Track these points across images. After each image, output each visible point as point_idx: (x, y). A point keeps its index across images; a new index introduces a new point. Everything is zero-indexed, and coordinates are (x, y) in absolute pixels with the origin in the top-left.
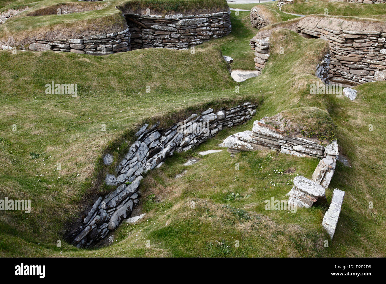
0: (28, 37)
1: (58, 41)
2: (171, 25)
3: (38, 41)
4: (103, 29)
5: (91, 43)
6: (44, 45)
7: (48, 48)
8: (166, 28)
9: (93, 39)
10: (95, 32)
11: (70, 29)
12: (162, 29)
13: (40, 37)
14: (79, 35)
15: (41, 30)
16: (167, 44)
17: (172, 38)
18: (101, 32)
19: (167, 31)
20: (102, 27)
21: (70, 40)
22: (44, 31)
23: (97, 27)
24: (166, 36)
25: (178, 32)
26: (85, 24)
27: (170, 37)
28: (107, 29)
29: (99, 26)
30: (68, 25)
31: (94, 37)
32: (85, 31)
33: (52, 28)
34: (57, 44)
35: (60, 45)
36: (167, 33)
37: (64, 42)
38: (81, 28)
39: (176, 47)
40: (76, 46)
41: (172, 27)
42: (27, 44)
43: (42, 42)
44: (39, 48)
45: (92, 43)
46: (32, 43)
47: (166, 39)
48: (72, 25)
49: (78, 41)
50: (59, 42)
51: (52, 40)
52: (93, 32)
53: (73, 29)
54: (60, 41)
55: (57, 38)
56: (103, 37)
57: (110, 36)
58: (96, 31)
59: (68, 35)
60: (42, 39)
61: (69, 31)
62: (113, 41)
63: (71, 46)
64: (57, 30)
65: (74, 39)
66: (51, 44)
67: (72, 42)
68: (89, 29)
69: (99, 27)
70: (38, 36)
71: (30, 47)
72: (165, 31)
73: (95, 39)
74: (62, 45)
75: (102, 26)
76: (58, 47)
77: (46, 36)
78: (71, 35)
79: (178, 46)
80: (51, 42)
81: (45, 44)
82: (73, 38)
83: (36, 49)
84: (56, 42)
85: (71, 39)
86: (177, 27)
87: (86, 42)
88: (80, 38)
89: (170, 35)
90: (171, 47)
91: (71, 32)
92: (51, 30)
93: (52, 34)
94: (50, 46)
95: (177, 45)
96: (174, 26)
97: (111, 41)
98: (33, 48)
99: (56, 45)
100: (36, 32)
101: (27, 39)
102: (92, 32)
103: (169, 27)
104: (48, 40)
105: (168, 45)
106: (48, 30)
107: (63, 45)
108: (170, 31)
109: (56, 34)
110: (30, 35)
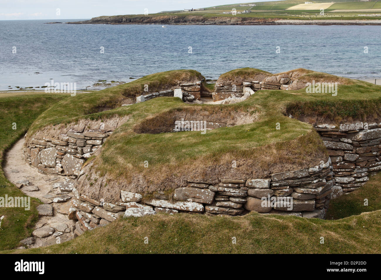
0: (172, 176)
1: (229, 183)
2: (346, 140)
3: (190, 182)
4: (303, 159)
5: (285, 186)
6: (203, 190)
7: (208, 195)
8: (340, 145)
9: (288, 179)
10: (291, 166)
11: (250, 161)
12: (334, 147)
13: (195, 177)
14: (266, 173)
15: (197, 163)
16: (339, 172)
17: (347, 161)
18: (301, 164)
19: (340, 150)
20: (302, 156)
21: (251, 182)
22: (202, 166)
23: (294, 156)
24: (338, 158)
25: (354, 151)
26: (275, 151)
27: (344, 160)
28: (309, 158)
29: (296, 154)
30: (245, 154)
31: (291, 174)
32: (275, 163)
33: (216, 160)
34: (226, 189)
35: (231, 190)
36: (340, 153)
37: (237, 185)
38: (268, 158)
39: (351, 175)
40: (261, 192)
41: (348, 143)
42: (169, 188)
43: (198, 185)
44: (193, 195)
45: (287, 186)
46: (178, 186)
47: (337, 163)
48: (252, 153)
49: (266, 183)
50: (230, 185)
51: (217, 181)
52: (289, 166)
53: (255, 160)
54: (231, 183)
55: (227, 178)
56: (304, 175)
57: (315, 172)
58: (294, 163)
59: (246, 172)
60: (199, 179)
61: (247, 165)
62: (319, 181)
63: (251, 192)
64: (227, 162)
65: (259, 180)
66: (215, 188)
67: (254, 185)
68: (282, 160)
69: (297, 156)
70: (192, 175)
71: (175, 195)
72: (336, 150)
73: (292, 178)
74: (234, 191)
75: (300, 154)
76: (228, 194)
77: (206, 175)
78: (252, 173)
79: (355, 175)
80: (214, 185)
81: (203, 188)
82: (255, 178)
83: (187, 197)
84: (225, 185)
85: (253, 180)
86: (355, 143)
87: (277, 184)
88: (266, 178)
89: (343, 157)
90: (345, 176)
91: (252, 165)
92: (215, 163)
93: (217, 170)
94: (213, 193)
95: (353, 173)
96: (350, 141)
97: (315, 181)
98: (181, 196)
99: (224, 191)
100: (187, 166)
101: (169, 179)
102: (287, 165)
103: (343, 144)
104: (209, 181)
105: (341, 173)
106: (210, 164)
107: (237, 191)
108: (344, 150)
109: (224, 171)
110: (175, 172)
